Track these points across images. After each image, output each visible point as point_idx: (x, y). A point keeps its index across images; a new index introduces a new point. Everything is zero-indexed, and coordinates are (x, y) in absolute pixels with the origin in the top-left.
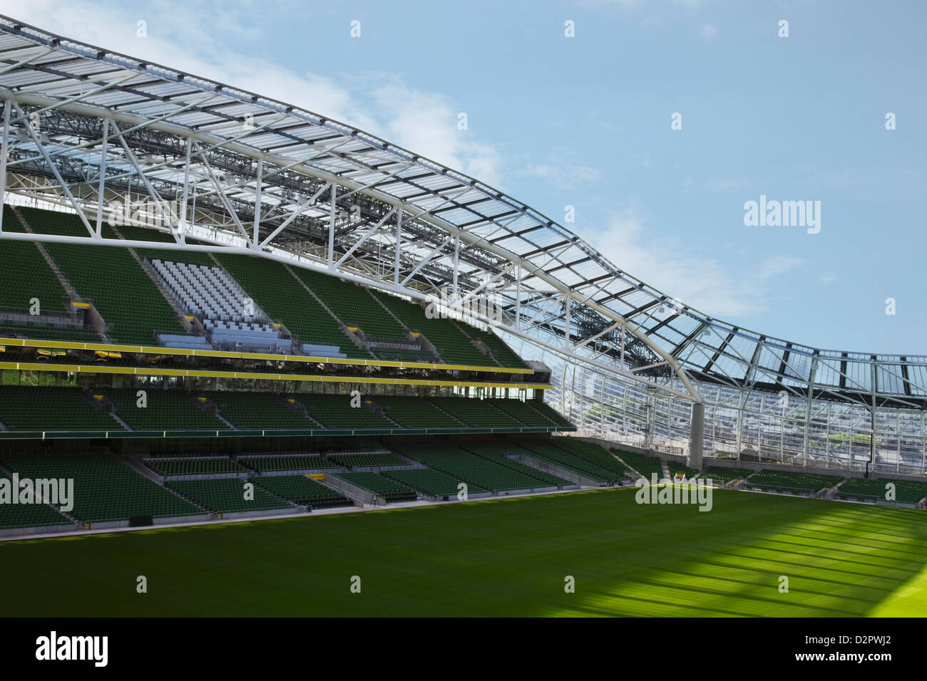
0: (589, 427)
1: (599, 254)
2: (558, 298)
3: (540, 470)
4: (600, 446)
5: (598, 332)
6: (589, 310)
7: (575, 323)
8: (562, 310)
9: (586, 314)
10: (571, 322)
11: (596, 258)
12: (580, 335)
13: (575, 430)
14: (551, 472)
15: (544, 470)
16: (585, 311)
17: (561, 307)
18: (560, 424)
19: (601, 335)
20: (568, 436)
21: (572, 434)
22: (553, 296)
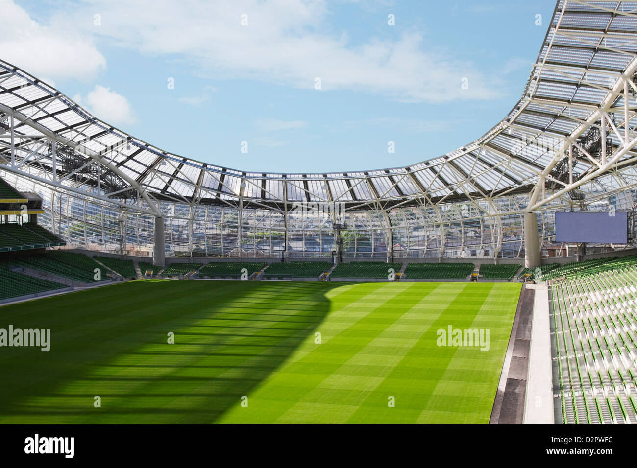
0: (76, 241)
1: (77, 106)
2: (45, 141)
3: (40, 278)
4: (85, 255)
5: (79, 167)
6: (70, 150)
7: (59, 160)
8: (48, 150)
9: (68, 153)
10: (57, 160)
11: (75, 108)
12: (64, 170)
13: (64, 244)
14: (49, 279)
15: (43, 278)
16: (68, 151)
17: (48, 148)
18: (52, 241)
19: (81, 169)
20: (59, 249)
21: (62, 248)
22: (40, 140)
